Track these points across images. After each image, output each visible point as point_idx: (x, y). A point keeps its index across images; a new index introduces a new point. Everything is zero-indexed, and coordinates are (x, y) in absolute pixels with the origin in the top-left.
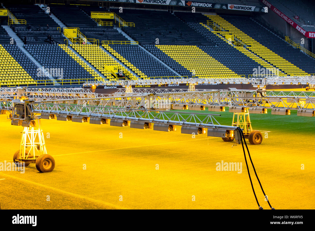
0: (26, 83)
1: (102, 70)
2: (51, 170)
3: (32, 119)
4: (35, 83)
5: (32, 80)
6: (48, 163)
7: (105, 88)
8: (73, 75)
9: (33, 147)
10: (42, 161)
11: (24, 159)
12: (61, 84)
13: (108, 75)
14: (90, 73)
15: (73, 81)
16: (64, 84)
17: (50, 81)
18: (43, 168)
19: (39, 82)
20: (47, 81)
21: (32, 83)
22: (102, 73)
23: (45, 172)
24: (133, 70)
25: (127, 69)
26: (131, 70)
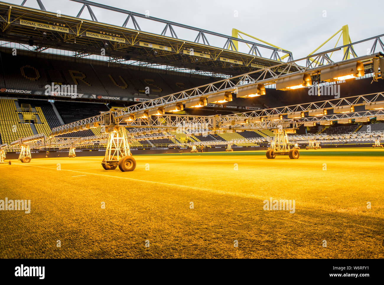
0: (136, 146)
1: (179, 140)
2: (132, 170)
3: (116, 125)
4: (141, 146)
5: (140, 144)
6: (129, 164)
7: (181, 148)
8: (163, 142)
9: (117, 150)
10: (124, 161)
11: (109, 160)
12: (156, 146)
13: (182, 142)
14: (173, 141)
15: (163, 145)
16: (158, 146)
17: (150, 145)
18: (125, 168)
19: (144, 145)
20: (149, 145)
21: (140, 146)
22: (179, 141)
23: (126, 171)
24: (196, 140)
25: (192, 140)
26: (195, 140)
